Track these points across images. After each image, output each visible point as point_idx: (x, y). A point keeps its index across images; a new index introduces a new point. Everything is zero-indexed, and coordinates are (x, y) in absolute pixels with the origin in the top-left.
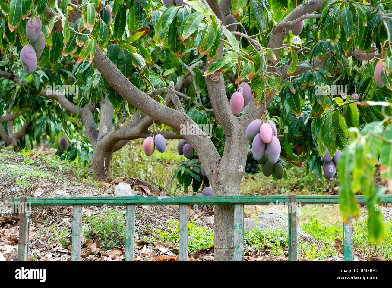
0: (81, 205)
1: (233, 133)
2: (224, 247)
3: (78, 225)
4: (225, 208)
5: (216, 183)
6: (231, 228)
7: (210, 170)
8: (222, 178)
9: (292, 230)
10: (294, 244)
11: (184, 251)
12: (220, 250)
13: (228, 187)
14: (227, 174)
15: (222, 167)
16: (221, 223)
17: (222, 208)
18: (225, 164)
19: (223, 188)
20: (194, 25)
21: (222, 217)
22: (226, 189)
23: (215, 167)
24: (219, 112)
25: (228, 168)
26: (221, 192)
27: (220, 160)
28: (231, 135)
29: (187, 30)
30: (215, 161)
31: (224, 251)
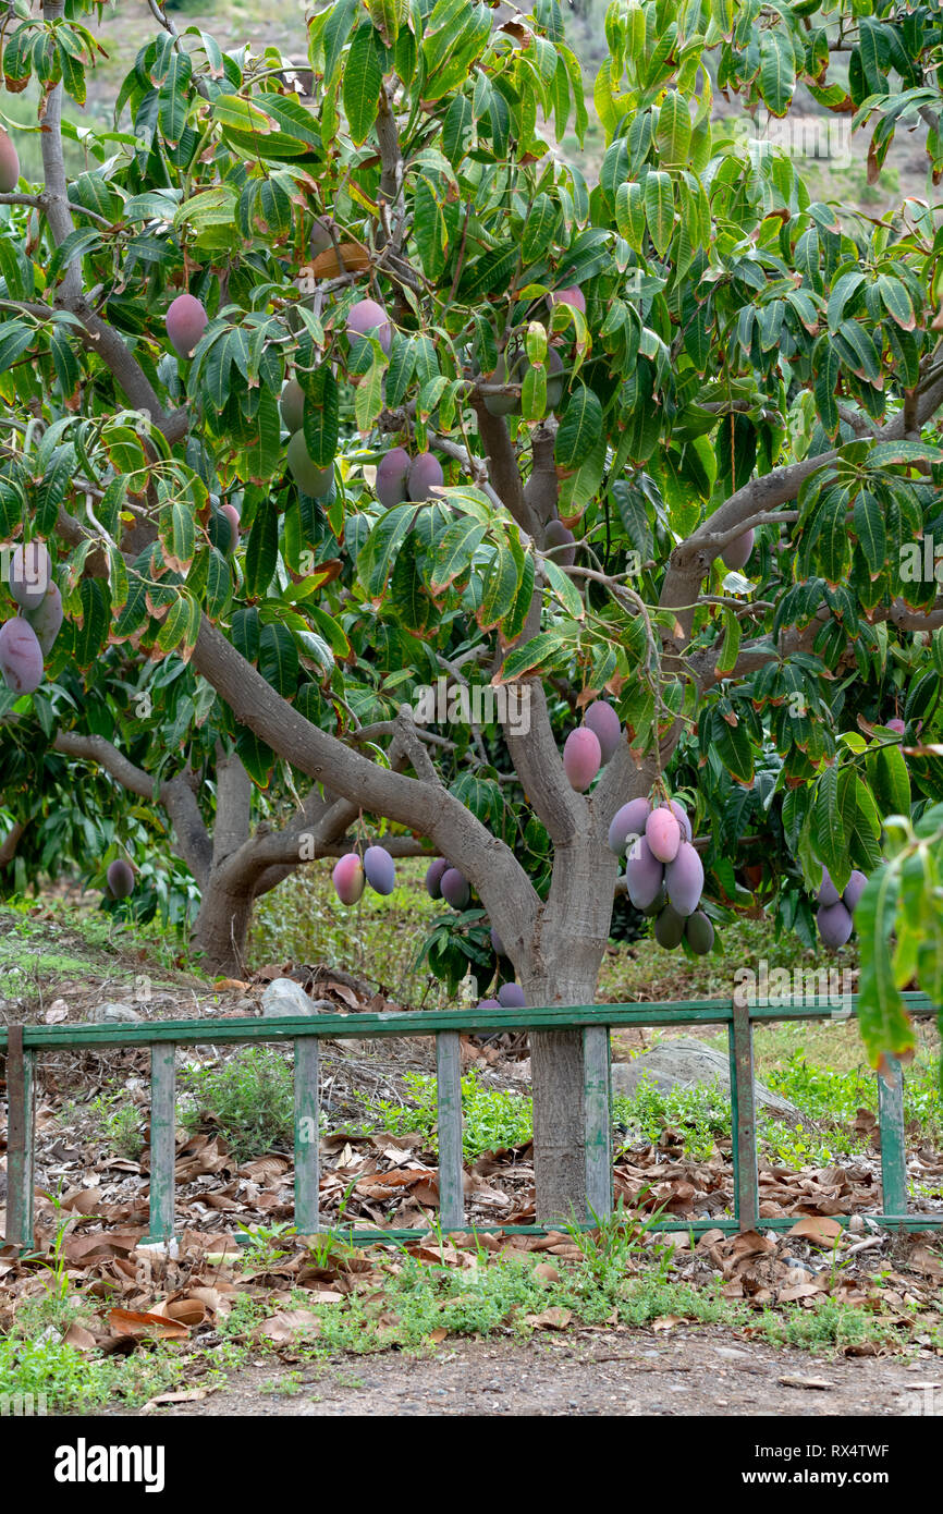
0: (174, 1042)
1: (574, 837)
2: (560, 1143)
3: (166, 1096)
4: (559, 1040)
5: (534, 973)
6: (576, 1093)
7: (516, 939)
8: (548, 959)
9: (740, 1092)
10: (748, 1128)
11: (453, 1158)
12: (550, 1153)
13: (566, 984)
14: (561, 947)
15: (548, 929)
16: (550, 1080)
17: (551, 1041)
18: (555, 919)
19: (553, 985)
20: (462, 551)
21: (553, 1064)
22: (561, 988)
23: (528, 931)
24: (535, 784)
25: (564, 930)
26: (548, 995)
27: (541, 911)
28: (570, 842)
29: (443, 567)
30: (529, 915)
31: (559, 1153)
